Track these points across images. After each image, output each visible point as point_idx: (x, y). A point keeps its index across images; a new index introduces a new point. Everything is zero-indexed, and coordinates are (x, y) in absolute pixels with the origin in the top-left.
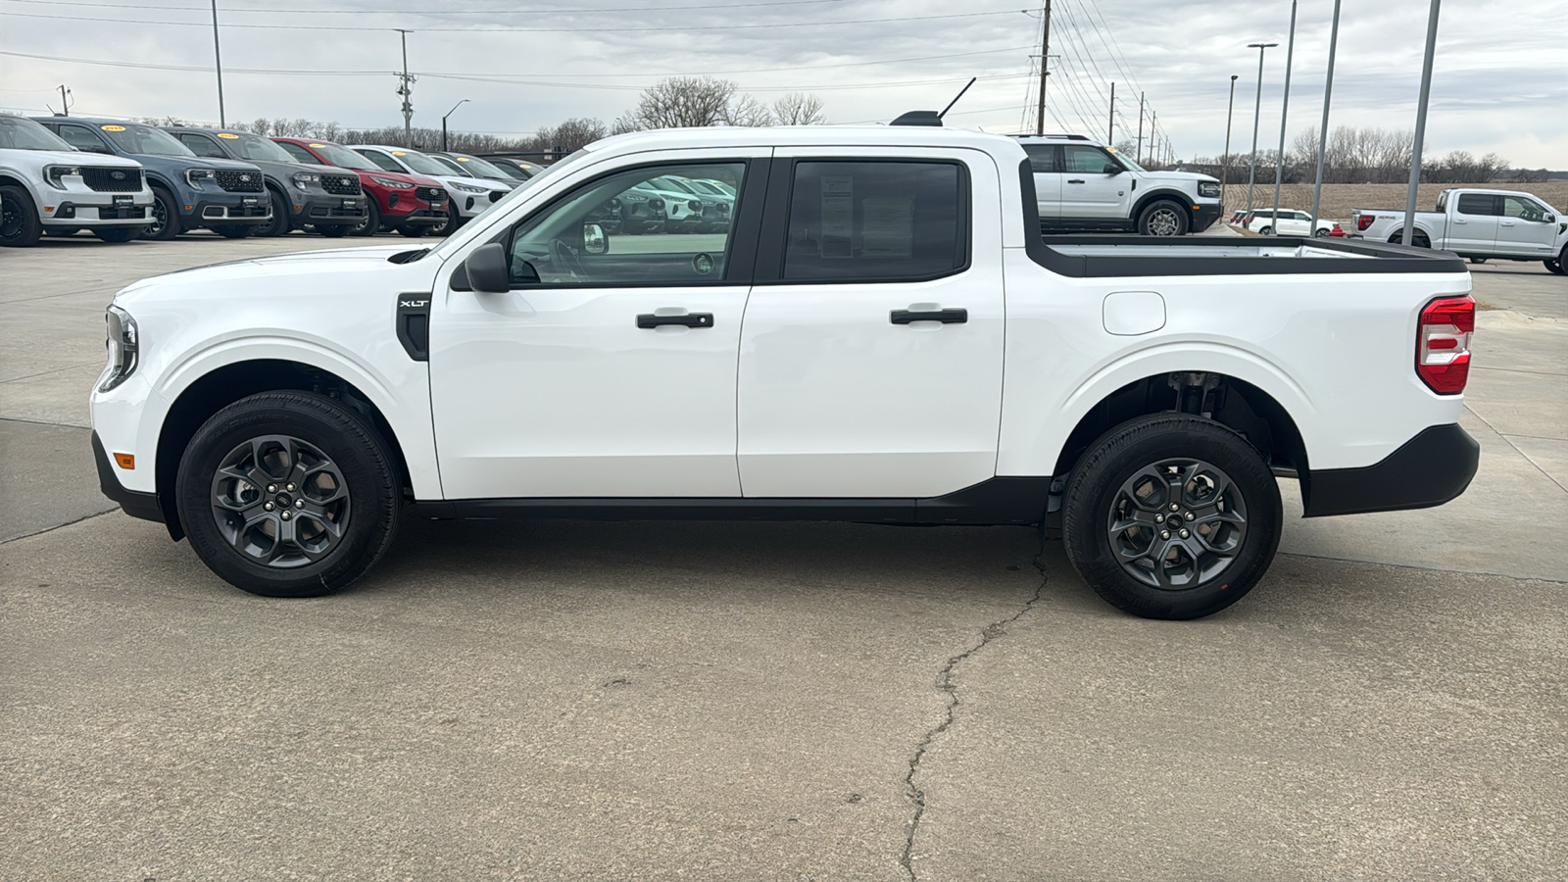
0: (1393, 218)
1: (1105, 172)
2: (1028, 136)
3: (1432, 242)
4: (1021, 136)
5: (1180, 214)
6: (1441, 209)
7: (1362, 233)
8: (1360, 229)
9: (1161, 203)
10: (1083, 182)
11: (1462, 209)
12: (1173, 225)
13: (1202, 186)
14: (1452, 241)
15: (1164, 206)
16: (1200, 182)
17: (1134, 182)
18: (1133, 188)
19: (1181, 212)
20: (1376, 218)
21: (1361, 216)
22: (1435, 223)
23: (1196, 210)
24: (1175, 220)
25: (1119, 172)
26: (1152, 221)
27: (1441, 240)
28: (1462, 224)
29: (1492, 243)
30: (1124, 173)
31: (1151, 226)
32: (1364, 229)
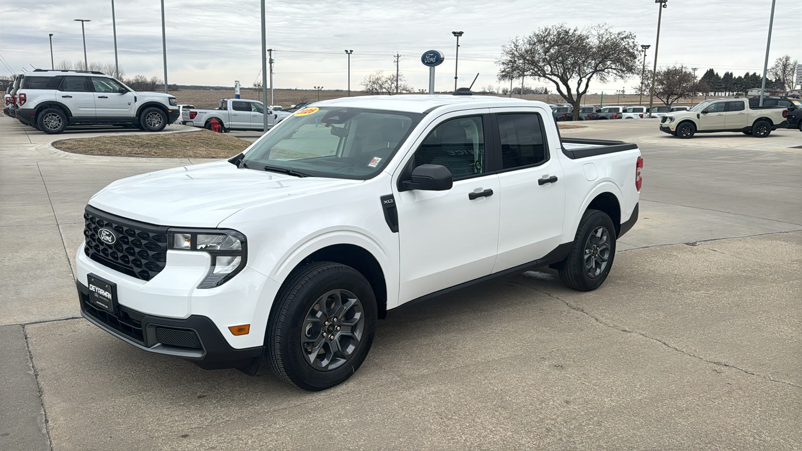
0: (206, 113)
1: (119, 92)
2: (67, 71)
3: (224, 124)
4: (63, 71)
5: (162, 115)
6: (226, 109)
7: (192, 120)
8: (191, 118)
9: (152, 108)
10: (107, 97)
11: (235, 108)
12: (159, 120)
13: (170, 100)
14: (233, 123)
15: (153, 111)
16: (170, 98)
17: (135, 98)
18: (136, 101)
19: (162, 113)
20: (198, 113)
21: (190, 112)
22: (223, 114)
23: (170, 112)
24: (160, 118)
25: (126, 92)
26: (148, 118)
27: (228, 123)
28: (235, 115)
29: (249, 124)
30: (128, 93)
31: (148, 121)
32: (193, 119)
